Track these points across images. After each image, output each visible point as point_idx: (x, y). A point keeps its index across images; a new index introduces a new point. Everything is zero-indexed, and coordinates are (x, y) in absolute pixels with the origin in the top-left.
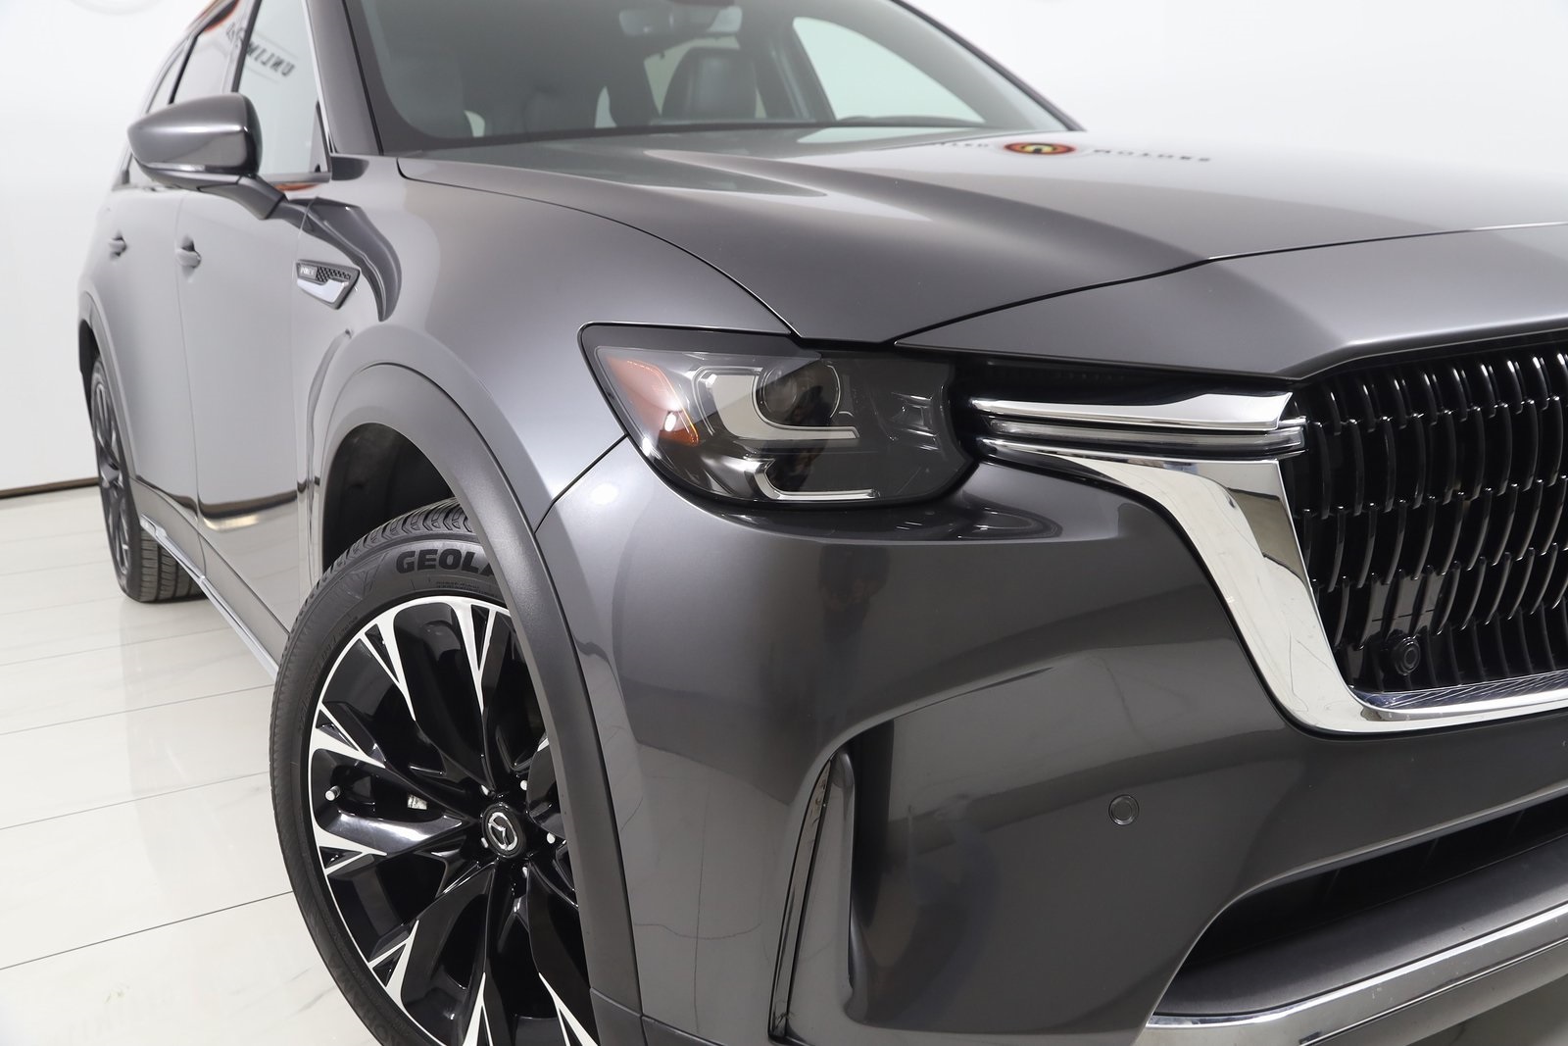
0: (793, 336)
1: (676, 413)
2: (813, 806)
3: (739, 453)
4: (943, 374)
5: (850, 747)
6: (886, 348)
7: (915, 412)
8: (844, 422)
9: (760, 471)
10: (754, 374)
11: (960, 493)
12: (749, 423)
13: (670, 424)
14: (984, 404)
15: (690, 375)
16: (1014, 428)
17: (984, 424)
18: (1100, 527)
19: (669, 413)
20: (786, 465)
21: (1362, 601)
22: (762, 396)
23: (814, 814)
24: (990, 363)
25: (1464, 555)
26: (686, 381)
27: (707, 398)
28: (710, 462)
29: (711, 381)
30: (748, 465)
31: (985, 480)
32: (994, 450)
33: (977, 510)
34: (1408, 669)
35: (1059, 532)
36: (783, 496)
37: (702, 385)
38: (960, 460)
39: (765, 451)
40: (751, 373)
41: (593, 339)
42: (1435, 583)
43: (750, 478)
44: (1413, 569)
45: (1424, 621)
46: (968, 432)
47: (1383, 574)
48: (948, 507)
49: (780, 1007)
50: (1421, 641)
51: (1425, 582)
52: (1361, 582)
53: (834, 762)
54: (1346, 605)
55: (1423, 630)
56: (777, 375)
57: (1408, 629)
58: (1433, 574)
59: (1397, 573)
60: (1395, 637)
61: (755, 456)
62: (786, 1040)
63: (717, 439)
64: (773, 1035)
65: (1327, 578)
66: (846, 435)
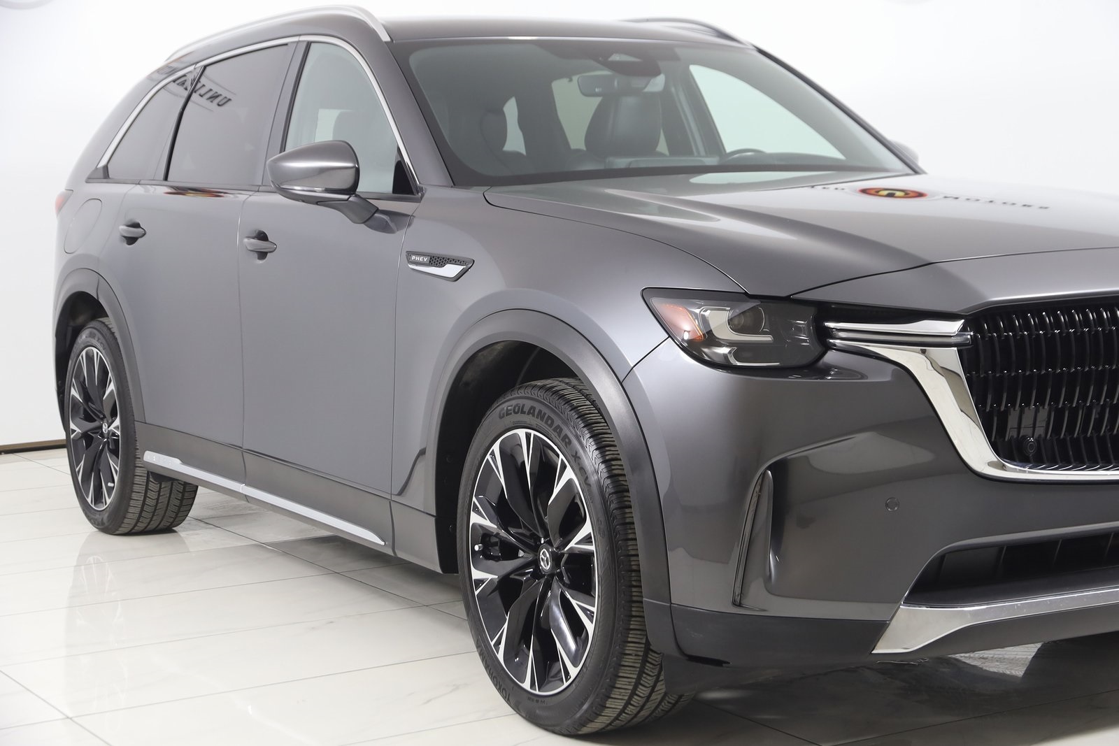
0: (746, 293)
1: (689, 332)
2: (755, 494)
3: (720, 345)
4: (811, 311)
5: (769, 468)
6: (787, 299)
7: (799, 330)
8: (766, 333)
9: (730, 352)
10: (727, 311)
11: (821, 361)
12: (725, 333)
13: (686, 336)
14: (831, 325)
15: (697, 311)
16: (843, 335)
17: (829, 333)
18: (884, 376)
19: (685, 331)
20: (740, 350)
21: (1004, 418)
22: (730, 321)
23: (755, 499)
24: (833, 306)
25: (1055, 398)
26: (696, 314)
27: (705, 321)
28: (706, 350)
29: (707, 314)
30: (724, 350)
31: (831, 357)
32: (835, 345)
33: (826, 371)
34: (1031, 452)
35: (867, 377)
36: (739, 364)
37: (703, 316)
38: (819, 349)
39: (730, 344)
40: (725, 310)
41: (648, 294)
42: (1043, 414)
43: (725, 356)
44: (1028, 405)
45: (1040, 431)
46: (823, 337)
47: (1014, 405)
48: (814, 368)
49: (738, 591)
50: (1038, 440)
51: (1037, 411)
52: (1003, 408)
53: (764, 474)
54: (995, 419)
55: (1040, 436)
56: (738, 311)
57: (1030, 434)
58: (1041, 408)
59: (1020, 405)
60: (1024, 437)
61: (727, 346)
62: (740, 605)
63: (710, 339)
64: (734, 603)
65: (984, 405)
66: (768, 338)
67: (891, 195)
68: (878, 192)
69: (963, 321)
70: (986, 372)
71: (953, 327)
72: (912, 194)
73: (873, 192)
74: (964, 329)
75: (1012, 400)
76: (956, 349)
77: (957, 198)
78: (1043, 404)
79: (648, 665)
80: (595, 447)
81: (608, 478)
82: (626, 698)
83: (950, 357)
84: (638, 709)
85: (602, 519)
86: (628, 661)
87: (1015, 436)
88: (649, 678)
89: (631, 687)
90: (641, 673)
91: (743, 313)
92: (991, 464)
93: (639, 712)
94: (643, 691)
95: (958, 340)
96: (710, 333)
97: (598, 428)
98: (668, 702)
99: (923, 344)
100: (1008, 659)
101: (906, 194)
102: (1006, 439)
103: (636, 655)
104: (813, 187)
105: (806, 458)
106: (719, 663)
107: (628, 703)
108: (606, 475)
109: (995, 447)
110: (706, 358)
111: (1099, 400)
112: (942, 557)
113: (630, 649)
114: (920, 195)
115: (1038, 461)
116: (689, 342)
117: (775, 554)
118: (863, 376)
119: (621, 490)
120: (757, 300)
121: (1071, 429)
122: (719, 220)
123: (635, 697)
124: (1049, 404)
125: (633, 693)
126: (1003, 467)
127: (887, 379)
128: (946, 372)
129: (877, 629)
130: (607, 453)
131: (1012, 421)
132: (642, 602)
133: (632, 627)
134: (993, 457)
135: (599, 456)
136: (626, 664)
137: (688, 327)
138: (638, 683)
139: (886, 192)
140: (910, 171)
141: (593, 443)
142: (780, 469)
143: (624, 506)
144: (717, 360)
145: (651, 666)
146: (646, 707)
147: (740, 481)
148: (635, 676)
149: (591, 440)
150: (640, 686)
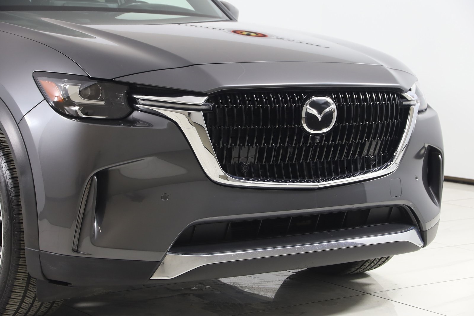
0: (89, 76)
2: (87, 189)
3: (74, 105)
4: (125, 89)
5: (97, 174)
6: (111, 81)
8: (102, 100)
9: (79, 109)
10: (79, 86)
11: (130, 117)
12: (76, 98)
13: (56, 100)
14: (135, 96)
15: (62, 85)
16: (143, 102)
17: (135, 101)
19: (56, 96)
20: (85, 108)
21: (230, 152)
22: (80, 92)
23: (87, 192)
24: (138, 86)
25: (259, 142)
26: (61, 87)
27: (66, 92)
28: (66, 108)
29: (68, 87)
30: (76, 108)
31: (136, 114)
32: (138, 108)
35: (152, 126)
36: (84, 116)
37: (65, 88)
38: (129, 110)
39: (80, 105)
40: (78, 85)
41: (36, 75)
42: (252, 150)
43: (76, 111)
44: (244, 145)
45: (251, 159)
46: (132, 104)
47: (235, 145)
48: (126, 120)
49: (76, 243)
50: (250, 165)
51: (249, 149)
52: (229, 146)
53: (92, 178)
54: (225, 152)
55: (251, 163)
56: (85, 86)
57: (245, 161)
58: (251, 147)
59: (239, 145)
60: (242, 163)
61: (78, 106)
62: (77, 251)
63: (68, 101)
64: (73, 250)
65: (219, 144)
66: (102, 103)
68: (241, 32)
69: (207, 97)
70: (220, 126)
71: (201, 100)
72: (260, 35)
74: (208, 101)
75: (235, 142)
76: (202, 112)
78: (252, 145)
79: (30, 285)
80: (5, 161)
81: (11, 178)
82: (18, 304)
83: (199, 117)
84: (26, 311)
85: (6, 202)
86: (18, 283)
87: (237, 162)
88: (31, 293)
89: (21, 298)
90: (26, 290)
91: (90, 87)
92: (220, 177)
93: (27, 312)
94: (28, 300)
95: (204, 107)
96: (68, 97)
97: (6, 150)
98: (45, 307)
99: (189, 109)
101: (257, 35)
102: (232, 164)
103: (23, 280)
104: (179, 24)
105: (118, 170)
106: (66, 284)
107: (20, 307)
108: (10, 177)
109: (224, 168)
110: (67, 113)
111: (292, 144)
112: (194, 226)
113: (19, 276)
114: (264, 36)
115: (249, 177)
116: (57, 103)
117: (99, 224)
118: (150, 125)
119: (16, 186)
120: (95, 81)
122: (96, 38)
123: (24, 304)
124: (256, 145)
125: (22, 301)
126: (226, 179)
127: (165, 127)
128: (196, 125)
129: (154, 266)
130: (12, 165)
131: (235, 153)
132: (24, 249)
133: (20, 263)
134: (221, 172)
135: (7, 166)
136: (17, 284)
138: (24, 296)
141: (4, 159)
142: (103, 176)
143: (18, 195)
144: (72, 114)
145: (33, 286)
146: (31, 310)
147: (80, 181)
148: (23, 292)
149: (3, 157)
150: (26, 298)
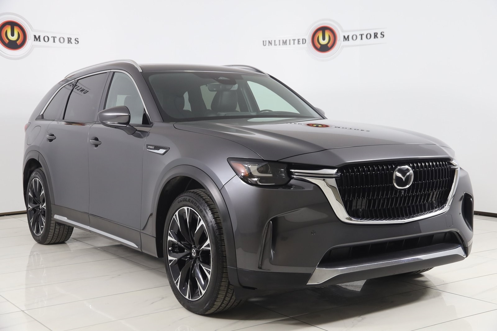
0: (263, 160)
1: (243, 173)
2: (266, 229)
3: (254, 178)
4: (286, 166)
5: (271, 220)
6: (277, 162)
7: (281, 172)
8: (270, 173)
9: (258, 180)
11: (289, 183)
12: (256, 173)
13: (243, 174)
14: (293, 171)
15: (246, 166)
16: (296, 174)
17: (292, 173)
18: (311, 188)
20: (261, 179)
21: (351, 202)
22: (258, 169)
23: (266, 231)
24: (293, 164)
25: (368, 196)
27: (249, 169)
28: (249, 179)
29: (250, 166)
30: (256, 179)
31: (292, 182)
32: (294, 178)
33: (291, 186)
34: (360, 214)
36: (261, 184)
37: (248, 167)
38: (288, 179)
39: (258, 177)
40: (256, 165)
41: (229, 160)
42: (364, 201)
43: (256, 181)
44: (359, 198)
45: (363, 207)
46: (290, 174)
47: (354, 198)
48: (287, 186)
49: (260, 263)
50: (363, 210)
51: (362, 200)
52: (351, 199)
53: (269, 222)
54: (348, 203)
55: (363, 209)
56: (260, 166)
57: (360, 208)
58: (364, 199)
59: (357, 198)
60: (358, 209)
61: (257, 178)
62: (261, 268)
63: (251, 175)
64: (259, 268)
65: (345, 198)
66: (271, 175)
67: (317, 126)
68: (313, 125)
69: (337, 169)
70: (345, 187)
71: (334, 171)
72: (324, 126)
73: (311, 125)
74: (337, 172)
75: (354, 196)
76: (335, 179)
77: (339, 127)
78: (364, 198)
79: (229, 289)
80: (211, 213)
81: (215, 224)
82: (222, 301)
83: (333, 182)
84: (226, 305)
85: (213, 238)
86: (222, 288)
87: (355, 209)
88: (230, 294)
89: (223, 298)
90: (227, 292)
91: (262, 166)
92: (347, 219)
93: (226, 306)
94: (227, 299)
95: (335, 176)
96: (251, 173)
97: (212, 206)
98: (237, 303)
99: (324, 177)
100: (354, 285)
101: (322, 126)
102: (352, 210)
103: (225, 286)
105: (284, 216)
106: (254, 289)
107: (222, 303)
109: (348, 212)
110: (250, 182)
111: (383, 196)
112: (330, 251)
113: (223, 284)
114: (327, 126)
115: (363, 217)
116: (244, 176)
117: (273, 250)
118: (303, 188)
119: (220, 228)
120: (266, 162)
121: (374, 206)
122: (255, 134)
123: (225, 301)
124: (366, 198)
125: (224, 299)
126: (351, 220)
127: (312, 189)
128: (331, 187)
129: (308, 276)
130: (215, 215)
131: (354, 204)
132: (227, 267)
133: (223, 276)
134: (347, 216)
135: (212, 216)
136: (222, 289)
137: (243, 171)
138: (226, 296)
139: (315, 125)
140: (322, 118)
141: (210, 212)
142: (275, 220)
143: (221, 234)
144: (253, 183)
145: (230, 290)
146: (229, 304)
147: (261, 225)
148: (225, 294)
149: (210, 211)
150: (227, 297)
